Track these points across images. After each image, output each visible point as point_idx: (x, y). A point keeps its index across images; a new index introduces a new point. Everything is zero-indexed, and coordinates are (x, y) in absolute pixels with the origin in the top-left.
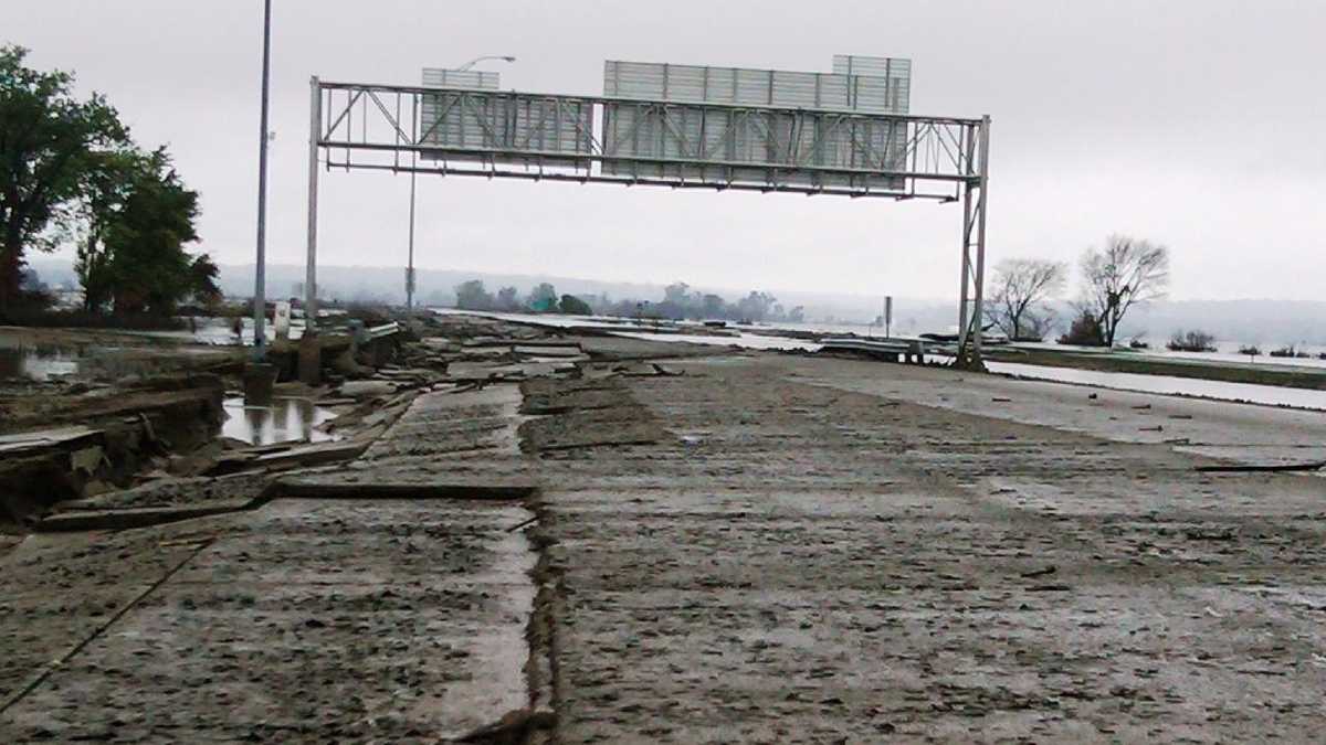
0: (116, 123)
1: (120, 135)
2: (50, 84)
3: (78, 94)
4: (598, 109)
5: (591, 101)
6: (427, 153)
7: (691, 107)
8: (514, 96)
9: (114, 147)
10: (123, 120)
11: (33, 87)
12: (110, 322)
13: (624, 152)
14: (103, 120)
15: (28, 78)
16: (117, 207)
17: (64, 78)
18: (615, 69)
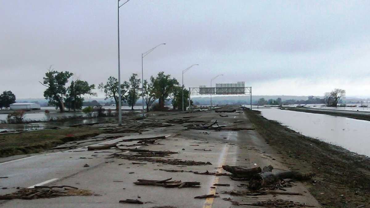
0: (177, 82)
1: (178, 83)
2: (167, 77)
3: (171, 78)
4: (215, 88)
5: (214, 88)
6: (200, 93)
7: (224, 88)
8: (207, 88)
9: (177, 86)
10: (178, 81)
11: (165, 77)
12: (177, 111)
13: (218, 92)
14: (175, 81)
15: (165, 76)
16: (177, 94)
17: (169, 76)
18: (217, 84)
